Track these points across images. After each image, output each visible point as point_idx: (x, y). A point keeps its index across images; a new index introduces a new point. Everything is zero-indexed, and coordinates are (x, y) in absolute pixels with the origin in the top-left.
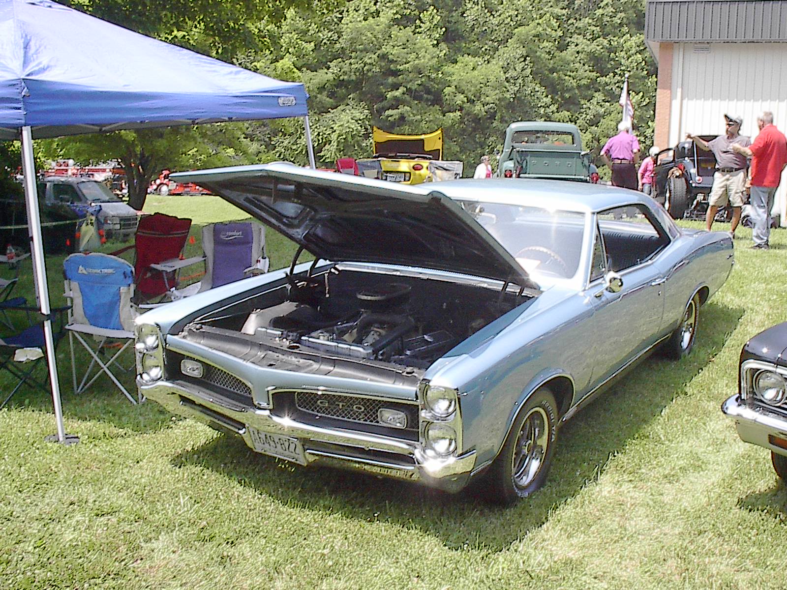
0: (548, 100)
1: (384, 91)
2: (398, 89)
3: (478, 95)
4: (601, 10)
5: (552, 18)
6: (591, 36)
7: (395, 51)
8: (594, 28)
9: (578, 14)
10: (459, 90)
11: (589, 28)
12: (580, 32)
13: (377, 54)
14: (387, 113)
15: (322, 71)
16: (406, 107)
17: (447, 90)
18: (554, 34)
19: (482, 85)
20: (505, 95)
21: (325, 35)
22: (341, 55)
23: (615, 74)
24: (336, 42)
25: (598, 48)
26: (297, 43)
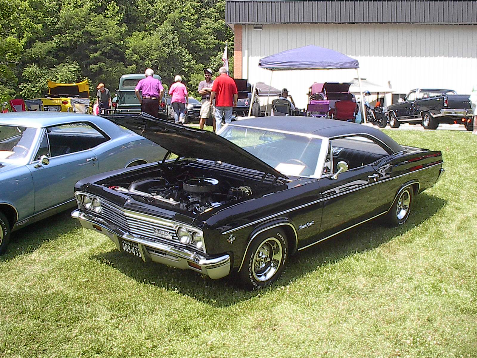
0: (190, 57)
1: (88, 53)
2: (97, 52)
3: (147, 55)
4: (219, 3)
5: (191, 7)
6: (215, 19)
7: (93, 29)
8: (216, 14)
9: (207, 6)
10: (135, 52)
11: (213, 14)
12: (209, 16)
13: (82, 31)
14: (91, 67)
15: (48, 42)
16: (102, 63)
17: (127, 52)
18: (192, 17)
19: (149, 49)
20: (163, 55)
21: (49, 19)
22: (60, 31)
23: (230, 40)
24: (56, 23)
25: (219, 26)
26: (31, 25)
